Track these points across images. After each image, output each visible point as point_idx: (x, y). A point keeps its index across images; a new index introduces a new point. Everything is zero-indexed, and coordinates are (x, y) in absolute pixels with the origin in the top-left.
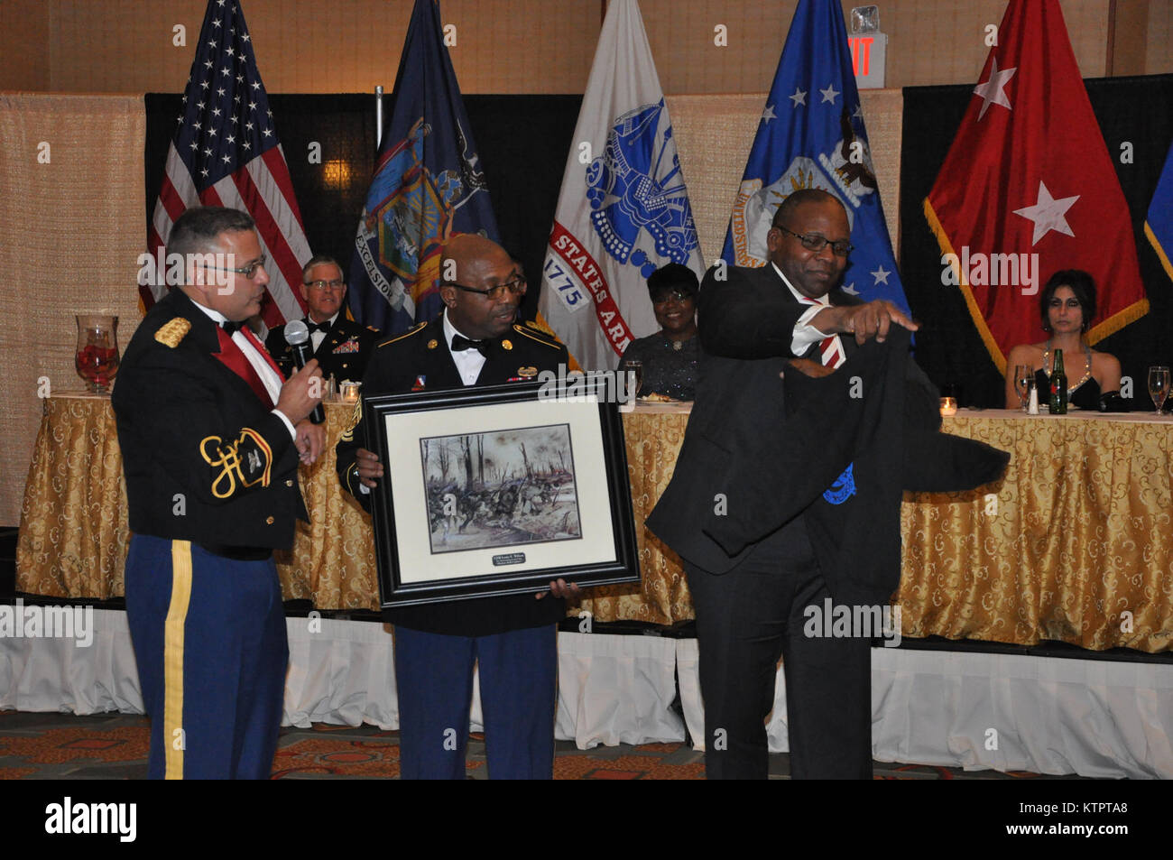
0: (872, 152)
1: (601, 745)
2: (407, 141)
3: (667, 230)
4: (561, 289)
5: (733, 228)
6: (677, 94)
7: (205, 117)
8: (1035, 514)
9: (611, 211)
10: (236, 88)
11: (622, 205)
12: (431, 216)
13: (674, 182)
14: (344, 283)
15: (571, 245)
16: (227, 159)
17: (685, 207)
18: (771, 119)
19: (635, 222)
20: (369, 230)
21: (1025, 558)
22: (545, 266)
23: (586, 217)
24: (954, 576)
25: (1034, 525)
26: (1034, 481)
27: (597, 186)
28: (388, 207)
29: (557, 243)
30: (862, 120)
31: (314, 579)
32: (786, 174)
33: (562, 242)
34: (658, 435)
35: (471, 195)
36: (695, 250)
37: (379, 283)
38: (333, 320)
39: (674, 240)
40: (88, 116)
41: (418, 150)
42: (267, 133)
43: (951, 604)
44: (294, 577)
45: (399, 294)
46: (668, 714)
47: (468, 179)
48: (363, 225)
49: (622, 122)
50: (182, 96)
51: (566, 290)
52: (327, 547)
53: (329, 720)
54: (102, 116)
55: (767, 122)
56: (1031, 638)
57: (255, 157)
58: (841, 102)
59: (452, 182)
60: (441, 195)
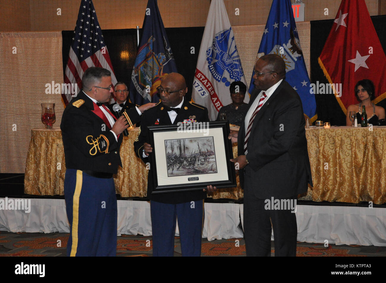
0: (301, 42)
1: (216, 239)
2: (147, 44)
3: (233, 70)
4: (199, 91)
6: (236, 26)
7: (81, 38)
9: (215, 65)
10: (91, 28)
11: (218, 62)
12: (156, 68)
13: (235, 54)
14: (127, 91)
15: (202, 76)
16: (89, 51)
17: (239, 63)
18: (267, 33)
19: (222, 68)
20: (135, 73)
21: (354, 175)
22: (194, 83)
23: (207, 67)
24: (331, 181)
25: (357, 164)
26: (356, 149)
27: (209, 57)
28: (142, 65)
29: (197, 76)
30: (297, 32)
31: (121, 187)
32: (272, 51)
33: (199, 75)
35: (169, 60)
36: (243, 77)
37: (139, 90)
38: (124, 103)
39: (236, 74)
40: (43, 39)
41: (151, 47)
42: (102, 42)
43: (330, 191)
45: (146, 94)
46: (238, 229)
47: (168, 55)
48: (133, 72)
49: (218, 35)
50: (74, 31)
51: (201, 91)
52: (124, 177)
53: (127, 233)
54: (48, 39)
55: (265, 34)
56: (357, 201)
57: (98, 50)
58: (290, 26)
59: (162, 57)
60: (159, 61)
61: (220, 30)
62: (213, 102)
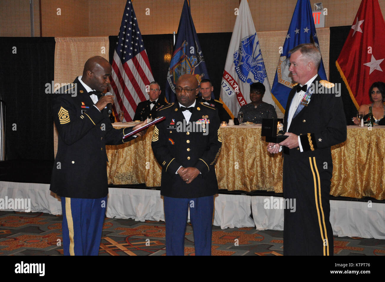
0: (320, 47)
1: (228, 228)
2: (181, 48)
3: (257, 72)
4: (226, 90)
5: (278, 71)
6: (261, 31)
7: (124, 42)
8: (361, 158)
9: (241, 67)
10: (132, 34)
11: (244, 65)
12: (188, 69)
13: (259, 57)
15: (229, 77)
16: (130, 54)
17: (263, 65)
18: (289, 38)
19: (247, 69)
20: (171, 74)
21: (358, 171)
22: (222, 83)
23: (234, 69)
24: (336, 177)
25: (360, 161)
26: (360, 148)
27: (236, 59)
28: (176, 67)
29: (225, 77)
30: (317, 37)
31: (146, 177)
33: (227, 76)
34: (246, 134)
35: (200, 63)
36: (266, 78)
37: (174, 89)
39: (259, 75)
40: (93, 43)
41: (184, 49)
42: (142, 46)
43: (335, 186)
44: (142, 177)
46: (249, 218)
47: (199, 58)
48: (169, 73)
49: (244, 40)
50: (118, 36)
51: (228, 91)
53: (150, 219)
54: (97, 43)
55: (287, 39)
56: (360, 196)
57: (138, 53)
58: (310, 33)
59: (194, 59)
60: (191, 63)
61: (246, 35)
62: (239, 101)
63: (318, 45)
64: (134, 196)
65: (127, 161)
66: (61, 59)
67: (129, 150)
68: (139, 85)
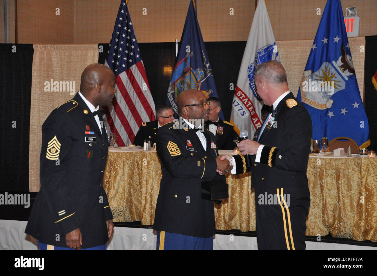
0: (353, 60)
2: (185, 59)
4: (239, 110)
5: (301, 88)
6: (281, 40)
7: (117, 51)
10: (127, 41)
12: (193, 84)
15: (242, 95)
16: (124, 66)
18: (315, 49)
20: (172, 90)
22: (233, 102)
23: (248, 85)
24: (375, 218)
27: (251, 74)
28: (178, 82)
29: (237, 94)
30: (349, 49)
31: (142, 214)
32: (321, 68)
33: (239, 94)
35: (207, 77)
37: (175, 108)
40: (80, 52)
41: (189, 61)
42: (138, 56)
43: (374, 229)
44: (136, 213)
47: (206, 71)
48: (170, 88)
49: (260, 51)
50: (109, 44)
51: (240, 111)
52: (146, 202)
54: (84, 51)
55: (313, 50)
57: (133, 65)
58: (341, 42)
59: (200, 72)
60: (197, 77)
61: (263, 45)
62: (253, 123)
63: (350, 58)
64: (127, 236)
65: (119, 193)
66: (40, 70)
67: (121, 180)
68: (134, 103)
